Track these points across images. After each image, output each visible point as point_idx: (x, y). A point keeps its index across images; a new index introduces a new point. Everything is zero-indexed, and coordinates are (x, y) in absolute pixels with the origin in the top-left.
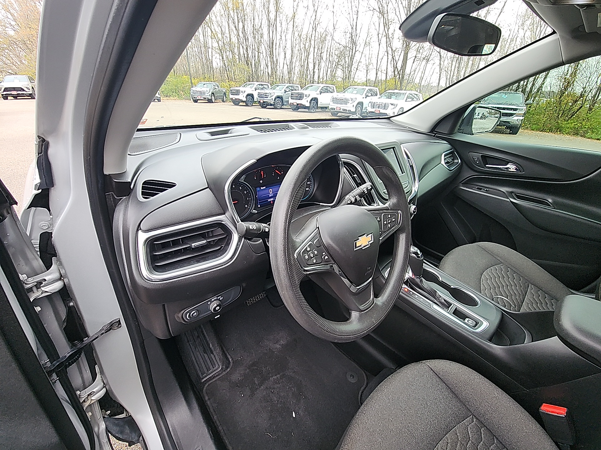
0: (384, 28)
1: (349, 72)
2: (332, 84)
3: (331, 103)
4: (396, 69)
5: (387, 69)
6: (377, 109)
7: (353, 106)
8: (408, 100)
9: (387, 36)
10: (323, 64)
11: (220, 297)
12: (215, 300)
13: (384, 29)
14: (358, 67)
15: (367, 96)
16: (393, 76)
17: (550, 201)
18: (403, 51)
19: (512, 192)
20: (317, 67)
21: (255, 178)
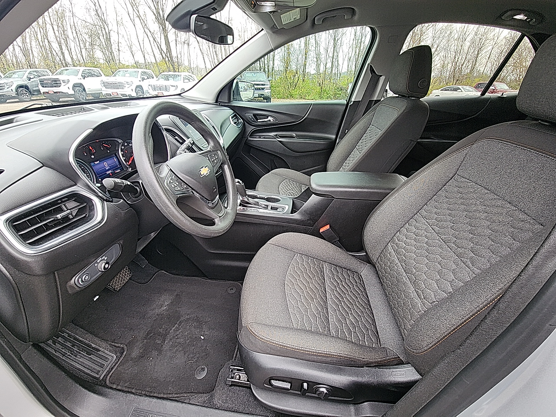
0: (133, 8)
1: (111, 53)
2: (94, 67)
3: (104, 88)
4: (162, 51)
5: (153, 51)
6: (159, 91)
7: (132, 90)
8: (185, 81)
9: (139, 16)
10: (72, 45)
11: (104, 257)
12: (100, 261)
13: (134, 10)
14: (119, 48)
15: (143, 79)
16: (162, 59)
17: (295, 135)
18: (161, 34)
19: (276, 135)
20: (64, 47)
21: (85, 154)
